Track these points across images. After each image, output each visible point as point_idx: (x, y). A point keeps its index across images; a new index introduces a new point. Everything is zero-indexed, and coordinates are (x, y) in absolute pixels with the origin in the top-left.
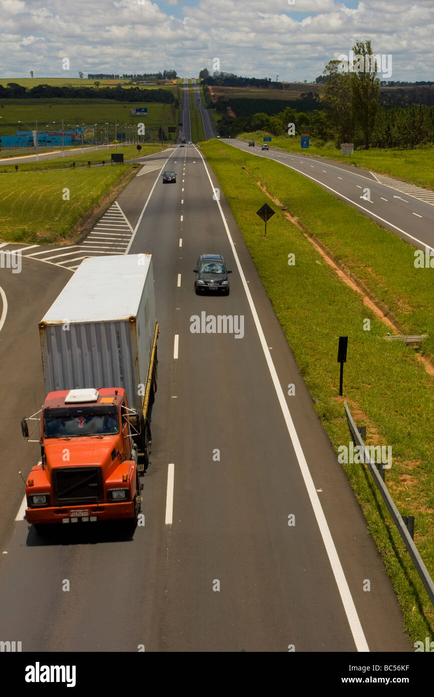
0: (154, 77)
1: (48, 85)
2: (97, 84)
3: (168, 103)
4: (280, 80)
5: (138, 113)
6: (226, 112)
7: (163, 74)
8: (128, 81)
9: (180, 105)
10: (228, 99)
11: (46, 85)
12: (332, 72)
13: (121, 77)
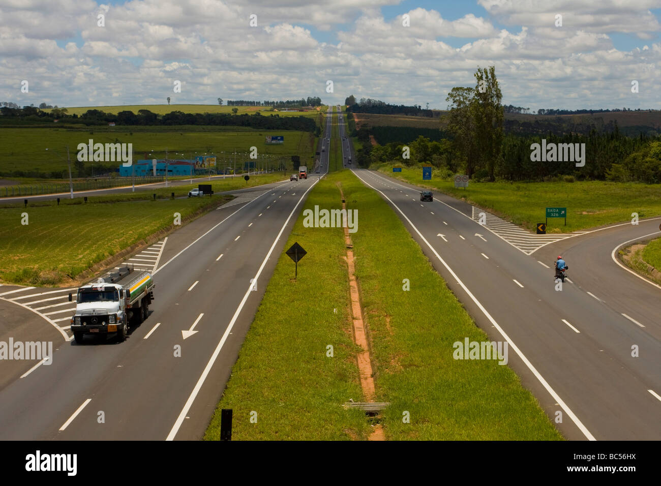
0: (298, 104)
1: (181, 111)
2: (235, 111)
3: (307, 131)
4: (431, 108)
5: (274, 142)
6: (368, 141)
7: (306, 100)
8: (269, 108)
9: (322, 133)
10: (371, 128)
11: (179, 112)
12: (456, 99)
13: (262, 104)
